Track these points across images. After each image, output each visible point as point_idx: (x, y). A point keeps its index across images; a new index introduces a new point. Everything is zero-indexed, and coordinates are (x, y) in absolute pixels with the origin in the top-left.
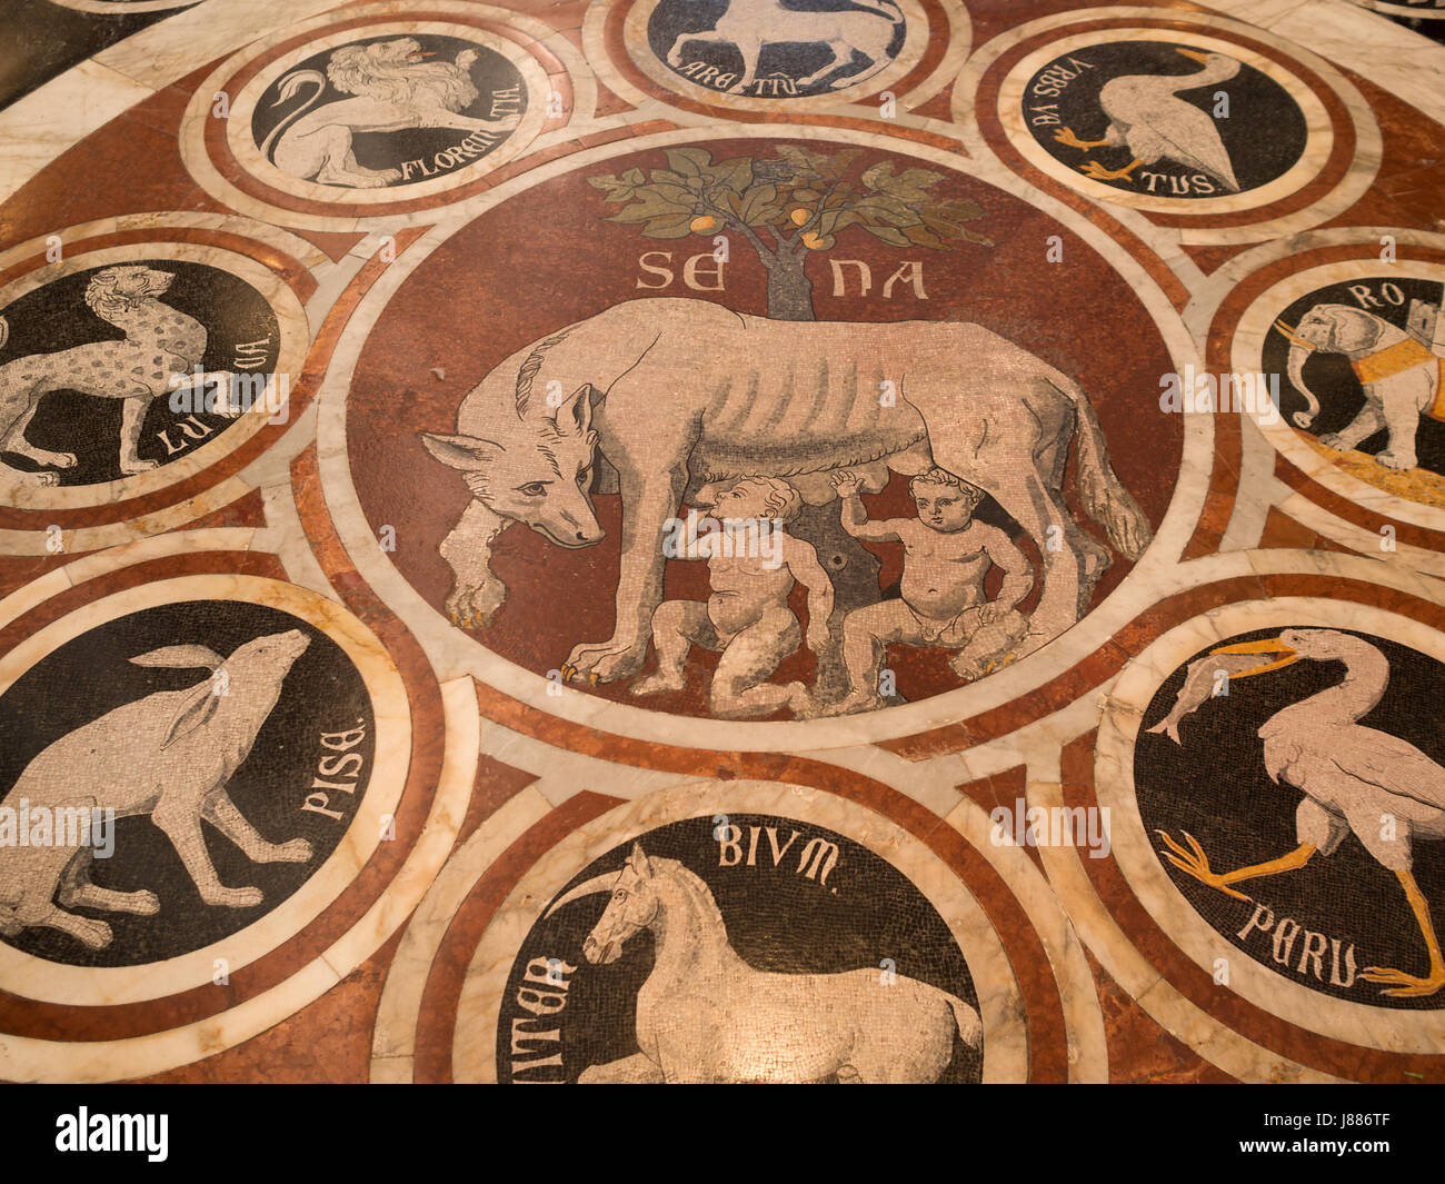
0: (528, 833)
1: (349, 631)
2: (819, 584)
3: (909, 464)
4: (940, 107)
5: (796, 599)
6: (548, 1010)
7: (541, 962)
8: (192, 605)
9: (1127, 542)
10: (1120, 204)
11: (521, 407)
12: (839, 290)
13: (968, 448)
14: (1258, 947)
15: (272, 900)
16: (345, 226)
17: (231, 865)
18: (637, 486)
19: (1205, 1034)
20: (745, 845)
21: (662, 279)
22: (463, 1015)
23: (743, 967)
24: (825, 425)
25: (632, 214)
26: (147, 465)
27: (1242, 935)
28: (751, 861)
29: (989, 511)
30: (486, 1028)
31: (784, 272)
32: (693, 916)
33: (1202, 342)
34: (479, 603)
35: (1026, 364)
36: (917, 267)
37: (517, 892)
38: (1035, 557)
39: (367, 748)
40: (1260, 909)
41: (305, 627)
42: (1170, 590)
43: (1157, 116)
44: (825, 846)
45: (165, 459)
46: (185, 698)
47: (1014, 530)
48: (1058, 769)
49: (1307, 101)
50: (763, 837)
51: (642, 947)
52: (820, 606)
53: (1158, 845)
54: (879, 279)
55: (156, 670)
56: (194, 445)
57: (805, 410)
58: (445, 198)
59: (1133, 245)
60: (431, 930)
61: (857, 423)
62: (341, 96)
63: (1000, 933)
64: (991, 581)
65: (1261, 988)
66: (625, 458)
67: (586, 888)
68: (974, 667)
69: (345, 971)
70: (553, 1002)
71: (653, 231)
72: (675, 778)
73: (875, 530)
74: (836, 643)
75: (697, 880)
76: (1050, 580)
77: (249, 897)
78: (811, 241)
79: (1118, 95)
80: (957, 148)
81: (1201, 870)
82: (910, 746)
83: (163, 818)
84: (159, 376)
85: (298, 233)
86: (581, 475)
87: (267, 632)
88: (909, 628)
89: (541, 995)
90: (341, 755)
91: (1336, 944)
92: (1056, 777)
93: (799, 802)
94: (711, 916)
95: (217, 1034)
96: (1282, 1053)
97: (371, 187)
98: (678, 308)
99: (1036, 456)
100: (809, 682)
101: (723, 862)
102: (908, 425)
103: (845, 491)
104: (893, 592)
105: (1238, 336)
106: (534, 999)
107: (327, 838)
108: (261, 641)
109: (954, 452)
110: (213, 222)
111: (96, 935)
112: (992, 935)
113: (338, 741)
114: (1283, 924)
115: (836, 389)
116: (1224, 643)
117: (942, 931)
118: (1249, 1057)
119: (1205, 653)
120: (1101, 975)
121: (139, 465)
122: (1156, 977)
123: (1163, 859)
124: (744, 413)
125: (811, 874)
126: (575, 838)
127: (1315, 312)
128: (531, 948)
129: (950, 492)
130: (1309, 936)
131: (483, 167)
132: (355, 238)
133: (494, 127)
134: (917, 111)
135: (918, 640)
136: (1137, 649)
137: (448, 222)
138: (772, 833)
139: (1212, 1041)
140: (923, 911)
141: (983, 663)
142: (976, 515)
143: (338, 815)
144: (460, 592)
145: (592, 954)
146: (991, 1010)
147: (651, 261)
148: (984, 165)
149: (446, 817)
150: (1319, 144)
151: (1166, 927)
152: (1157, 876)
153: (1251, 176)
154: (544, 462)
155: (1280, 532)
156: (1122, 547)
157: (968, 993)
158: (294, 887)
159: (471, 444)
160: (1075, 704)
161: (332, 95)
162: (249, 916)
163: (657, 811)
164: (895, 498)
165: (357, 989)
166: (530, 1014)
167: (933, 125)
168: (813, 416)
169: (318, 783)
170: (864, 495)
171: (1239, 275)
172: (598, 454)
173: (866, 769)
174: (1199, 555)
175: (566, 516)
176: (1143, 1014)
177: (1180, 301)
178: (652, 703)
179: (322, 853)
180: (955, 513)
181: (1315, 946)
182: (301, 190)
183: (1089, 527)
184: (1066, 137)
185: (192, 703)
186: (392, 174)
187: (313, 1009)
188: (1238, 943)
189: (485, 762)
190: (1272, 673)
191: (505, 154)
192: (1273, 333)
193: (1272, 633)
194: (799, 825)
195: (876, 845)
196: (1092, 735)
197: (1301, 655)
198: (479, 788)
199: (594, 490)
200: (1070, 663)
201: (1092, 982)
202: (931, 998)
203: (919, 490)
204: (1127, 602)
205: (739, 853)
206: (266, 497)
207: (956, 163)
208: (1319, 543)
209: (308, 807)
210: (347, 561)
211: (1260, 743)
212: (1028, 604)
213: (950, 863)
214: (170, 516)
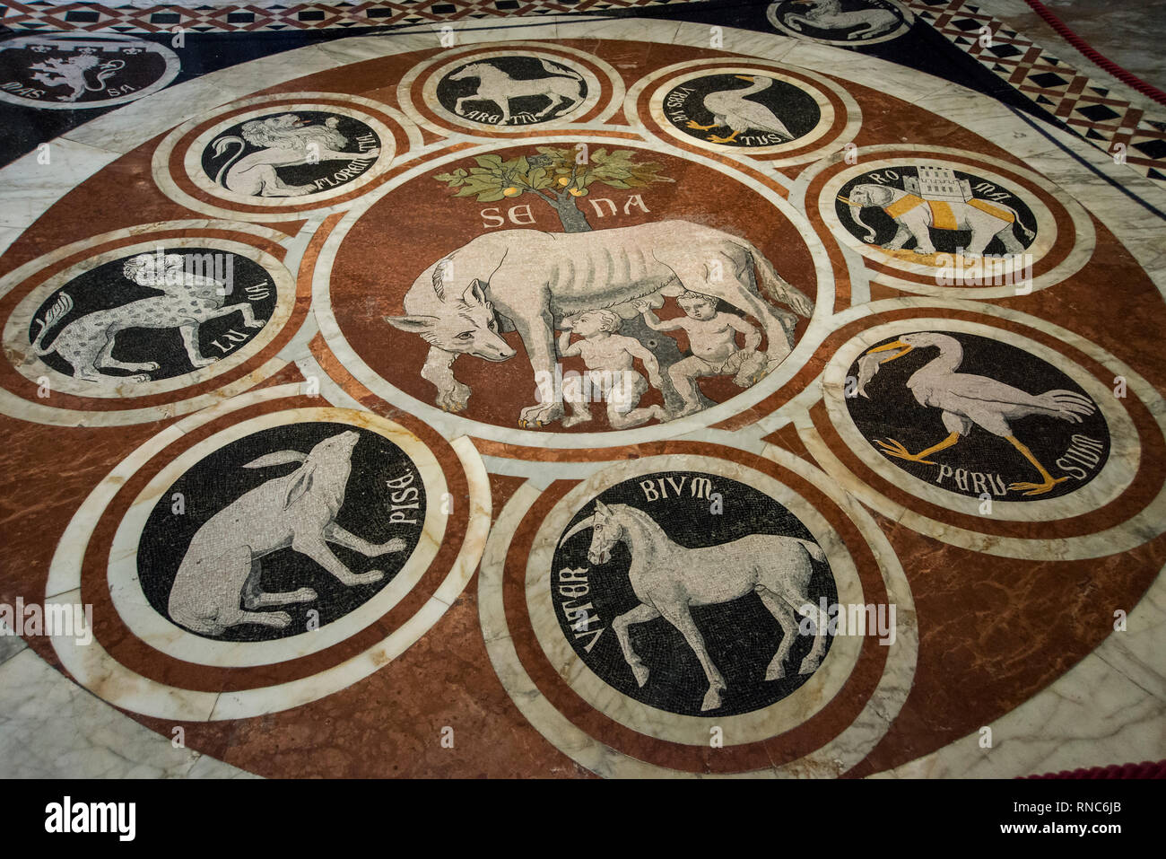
0: (533, 507)
1: (382, 426)
2: (647, 357)
3: (672, 291)
4: (619, 118)
5: (637, 365)
6: (580, 594)
7: (567, 570)
8: (274, 430)
9: (803, 309)
10: (735, 153)
11: (441, 296)
12: (600, 214)
13: (701, 279)
14: (949, 484)
15: (390, 574)
16: (292, 217)
17: (357, 563)
18: (526, 325)
19: (941, 531)
20: (659, 489)
21: (498, 222)
22: (532, 608)
23: (683, 549)
24: (619, 279)
25: (466, 191)
26: (211, 360)
27: (939, 480)
28: (665, 496)
29: (723, 307)
30: (548, 611)
31: (566, 209)
32: (643, 529)
33: (804, 211)
34: (456, 398)
35: (717, 235)
36: (638, 197)
37: (538, 538)
38: (758, 325)
39: (418, 482)
40: (943, 467)
41: (354, 429)
42: (834, 328)
43: (738, 110)
44: (702, 481)
45: (222, 355)
46: (290, 480)
47: (741, 314)
48: (810, 421)
49: (813, 92)
50: (666, 483)
51: (621, 551)
52: (651, 366)
53: (878, 447)
54: (620, 205)
55: (264, 469)
56: (239, 346)
57: (605, 274)
58: (350, 196)
59: (749, 172)
60: (495, 568)
61: (636, 276)
62: (258, 149)
63: (813, 504)
64: (739, 340)
65: (960, 504)
66: (512, 312)
67: (578, 528)
68: (747, 381)
69: (451, 602)
70: (582, 589)
71: (482, 198)
72: (606, 464)
73: (667, 325)
74: (668, 383)
75: (639, 511)
76: (769, 334)
77: (375, 576)
78: (574, 192)
79: (712, 102)
80: (637, 138)
81: (905, 454)
82: (728, 424)
83: (299, 545)
84: (198, 311)
85: (262, 224)
86: (490, 325)
87: (330, 435)
88: (705, 369)
89: (573, 587)
90: (403, 490)
91: (990, 476)
92: (811, 425)
93: (680, 463)
94: (652, 526)
95: (383, 654)
96: (984, 532)
97: (298, 195)
98: (512, 237)
99: (739, 277)
100: (662, 404)
101: (649, 499)
102: (665, 274)
103: (643, 309)
104: (689, 353)
105: (820, 206)
106: (570, 590)
107: (412, 535)
108: (327, 441)
109: (693, 281)
110: (202, 224)
111: (280, 620)
112: (809, 505)
113: (399, 483)
114: (958, 472)
115: (617, 262)
116: (872, 347)
117: (782, 510)
118: (969, 538)
119: (864, 354)
120: (874, 514)
121: (205, 362)
122: (903, 509)
123: (883, 453)
124: (571, 281)
125: (700, 495)
126: (561, 504)
127: (856, 189)
128: (557, 566)
129: (700, 301)
130: (974, 475)
131: (367, 178)
132: (301, 223)
133: (365, 156)
134: (608, 122)
135: (712, 373)
136: (829, 357)
137: (357, 209)
138: (670, 480)
139: (945, 534)
140: (769, 502)
141: (750, 378)
142: (718, 309)
143: (414, 522)
144: (442, 394)
145: (594, 560)
146: (824, 542)
147: (487, 213)
148: (654, 144)
149: (480, 509)
150: (827, 112)
151: (898, 485)
152: (883, 462)
153: (799, 131)
154: (466, 322)
155: (878, 292)
156: (801, 313)
157: (808, 536)
158: (401, 564)
159: (418, 319)
160: (807, 389)
161: (250, 149)
162: (378, 586)
163: (602, 482)
164: (671, 308)
165: (462, 609)
166: (571, 599)
167: (620, 128)
168: (610, 276)
169: (394, 508)
170: (654, 310)
171: (811, 178)
172: (496, 314)
173: (709, 440)
174: (842, 310)
175: (490, 346)
176: (904, 528)
177: (785, 194)
178: (577, 429)
179: (412, 543)
180: (707, 310)
181: (979, 479)
182: (255, 201)
183: (780, 306)
184: (693, 125)
185: (295, 482)
186: (310, 187)
187: (439, 626)
188: (938, 485)
189: (493, 478)
190: (902, 357)
191: (377, 170)
192: (837, 202)
193: (895, 339)
194: (684, 474)
195: (730, 475)
196: (822, 401)
197: (913, 346)
198: (494, 491)
199: (501, 331)
200: (796, 371)
201: (871, 518)
202: (789, 544)
203: (683, 303)
204: (814, 337)
205: (656, 494)
206: (299, 365)
207: (639, 145)
208: (901, 294)
209: (392, 521)
210: (366, 390)
211: (910, 390)
212: (763, 346)
213: (773, 476)
214: (238, 385)
